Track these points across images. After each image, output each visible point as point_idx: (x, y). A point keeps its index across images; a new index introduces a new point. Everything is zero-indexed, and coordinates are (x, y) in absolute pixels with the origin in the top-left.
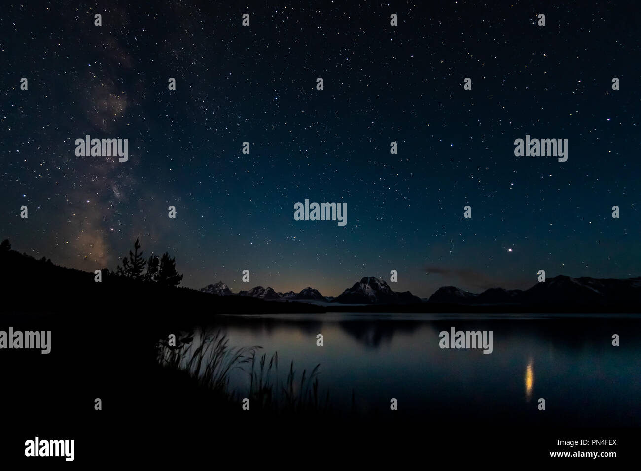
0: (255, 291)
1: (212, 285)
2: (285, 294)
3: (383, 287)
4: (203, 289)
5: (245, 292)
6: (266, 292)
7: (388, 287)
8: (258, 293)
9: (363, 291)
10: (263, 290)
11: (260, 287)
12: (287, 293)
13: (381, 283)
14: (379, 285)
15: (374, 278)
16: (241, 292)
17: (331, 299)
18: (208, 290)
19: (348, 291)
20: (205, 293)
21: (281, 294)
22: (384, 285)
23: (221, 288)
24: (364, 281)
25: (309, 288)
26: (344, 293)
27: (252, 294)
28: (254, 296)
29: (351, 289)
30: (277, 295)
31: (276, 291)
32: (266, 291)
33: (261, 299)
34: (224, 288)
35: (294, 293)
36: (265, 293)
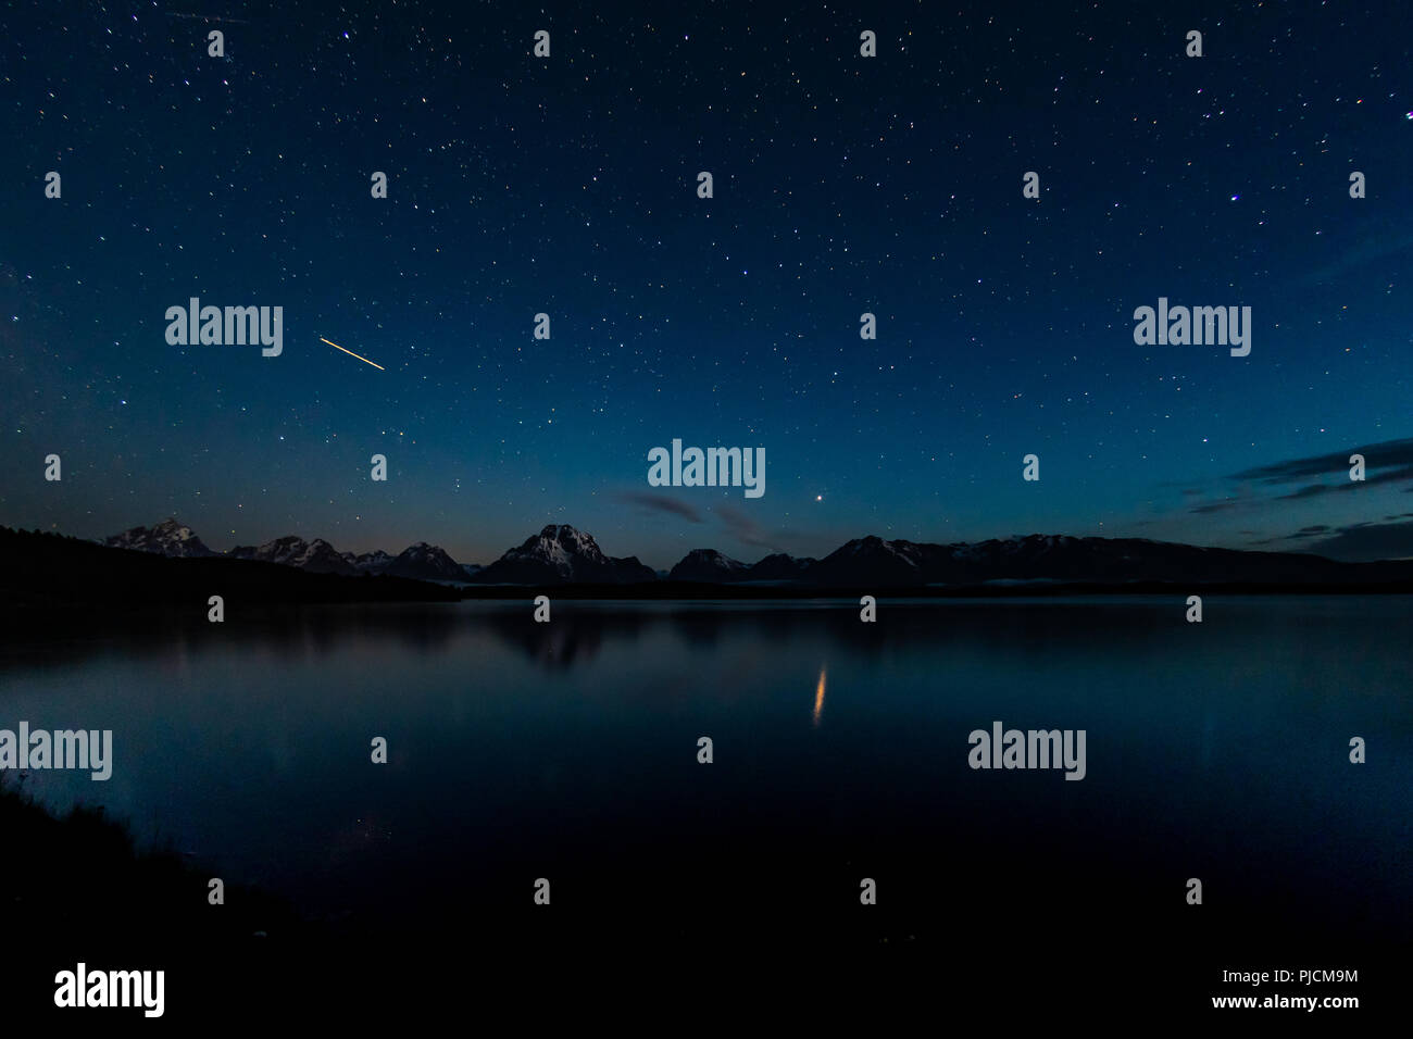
0: (281, 547)
1: (143, 528)
2: (362, 558)
3: (586, 547)
4: (111, 540)
5: (252, 550)
6: (311, 550)
7: (596, 547)
8: (289, 554)
9: (544, 555)
10: (304, 547)
11: (293, 539)
12: (369, 555)
13: (582, 539)
14: (579, 541)
15: (568, 527)
16: (238, 550)
17: (475, 571)
18: (132, 541)
19: (513, 554)
20: (121, 550)
21: (351, 555)
22: (588, 542)
23: (176, 538)
24: (549, 532)
25: (424, 545)
26: (504, 557)
27: (272, 554)
28: (277, 560)
29: (520, 550)
30: (342, 560)
31: (339, 548)
32: (310, 548)
33: (297, 567)
34: (185, 537)
35: (386, 556)
36: (307, 554)
